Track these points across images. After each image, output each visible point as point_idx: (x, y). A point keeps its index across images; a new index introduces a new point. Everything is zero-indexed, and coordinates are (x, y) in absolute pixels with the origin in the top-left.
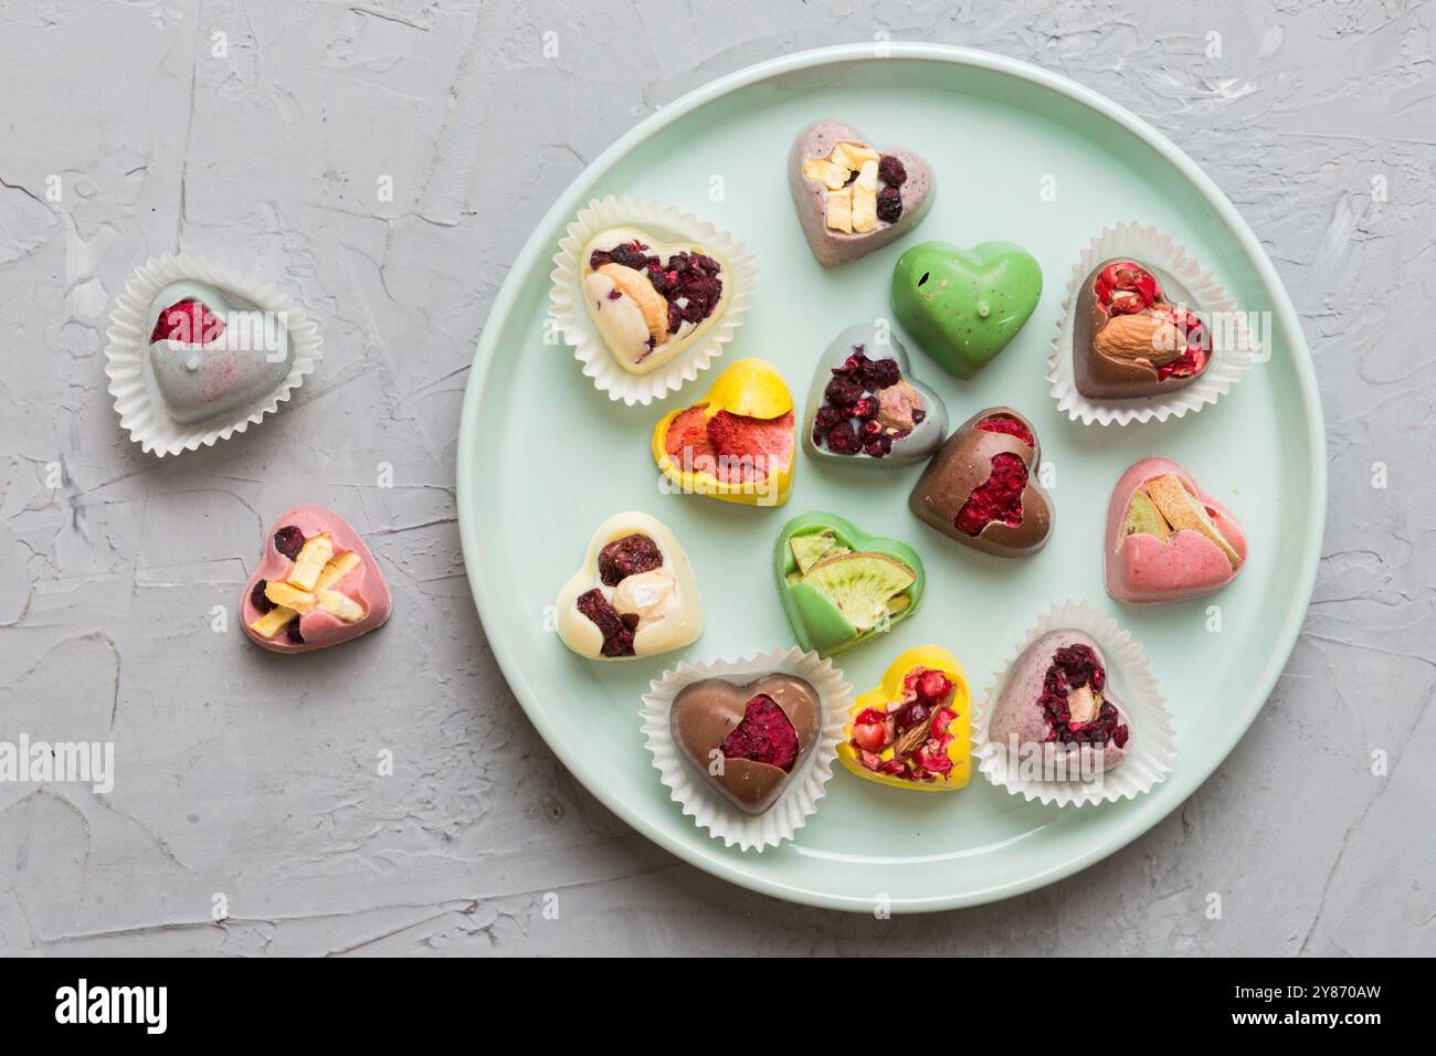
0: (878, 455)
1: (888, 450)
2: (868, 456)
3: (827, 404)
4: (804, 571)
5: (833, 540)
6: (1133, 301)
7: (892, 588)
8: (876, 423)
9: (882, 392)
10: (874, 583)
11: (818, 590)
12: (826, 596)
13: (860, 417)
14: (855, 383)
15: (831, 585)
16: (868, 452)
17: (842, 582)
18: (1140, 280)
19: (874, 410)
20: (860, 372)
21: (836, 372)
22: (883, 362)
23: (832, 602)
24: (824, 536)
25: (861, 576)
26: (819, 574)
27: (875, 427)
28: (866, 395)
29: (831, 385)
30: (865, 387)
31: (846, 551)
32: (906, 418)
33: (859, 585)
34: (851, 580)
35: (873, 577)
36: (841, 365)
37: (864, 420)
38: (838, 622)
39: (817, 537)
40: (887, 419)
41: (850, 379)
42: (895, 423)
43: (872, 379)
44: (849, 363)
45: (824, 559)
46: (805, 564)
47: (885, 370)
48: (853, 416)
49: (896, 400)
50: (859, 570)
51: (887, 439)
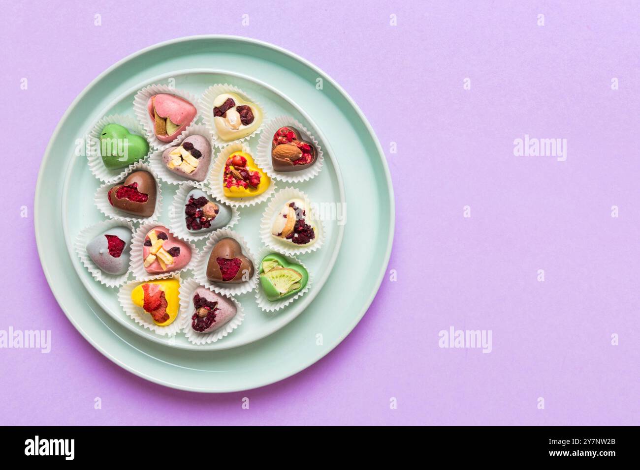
0: (208, 227)
1: (210, 225)
2: (205, 229)
3: (187, 216)
4: (265, 272)
5: (277, 263)
6: (284, 140)
7: (294, 280)
8: (203, 218)
9: (203, 207)
10: (288, 278)
11: (268, 279)
12: (271, 282)
13: (198, 217)
14: (193, 207)
15: (273, 278)
16: (204, 227)
17: (277, 277)
18: (287, 133)
19: (202, 214)
20: (193, 203)
21: (186, 205)
22: (200, 198)
23: (272, 283)
24: (274, 261)
25: (284, 276)
26: (270, 274)
27: (204, 219)
28: (198, 210)
29: (186, 210)
30: (197, 208)
31: (281, 267)
32: (212, 213)
33: (283, 278)
34: (280, 277)
35: (287, 276)
36: (187, 203)
37: (200, 217)
38: (274, 290)
39: (271, 262)
40: (207, 215)
41: (191, 207)
42: (210, 216)
43: (198, 204)
44: (189, 201)
45: (273, 269)
46: (266, 270)
47: (201, 200)
48: (196, 218)
49: (208, 209)
50: (283, 273)
51: (208, 222)
